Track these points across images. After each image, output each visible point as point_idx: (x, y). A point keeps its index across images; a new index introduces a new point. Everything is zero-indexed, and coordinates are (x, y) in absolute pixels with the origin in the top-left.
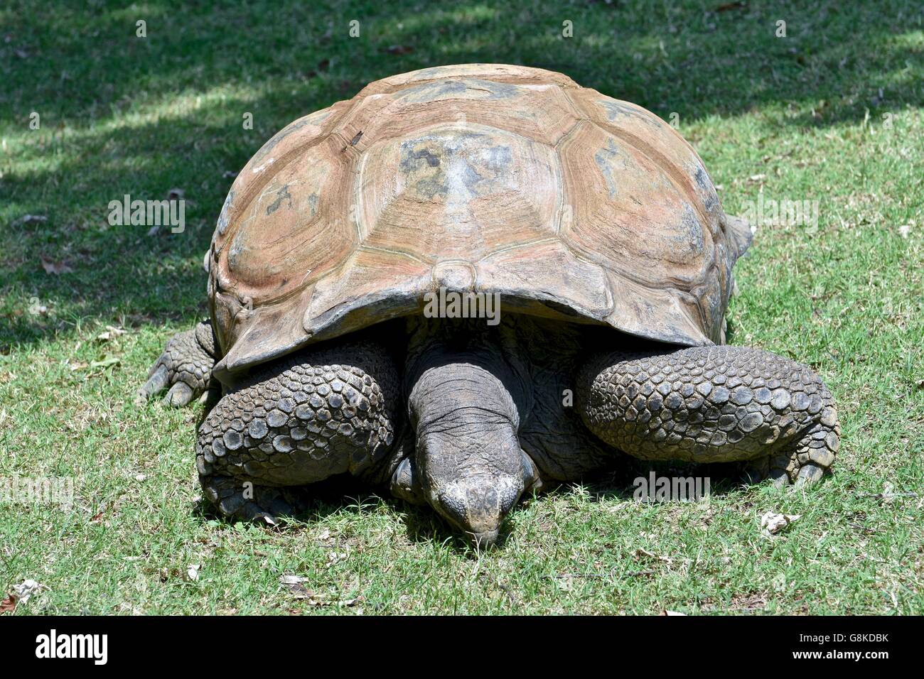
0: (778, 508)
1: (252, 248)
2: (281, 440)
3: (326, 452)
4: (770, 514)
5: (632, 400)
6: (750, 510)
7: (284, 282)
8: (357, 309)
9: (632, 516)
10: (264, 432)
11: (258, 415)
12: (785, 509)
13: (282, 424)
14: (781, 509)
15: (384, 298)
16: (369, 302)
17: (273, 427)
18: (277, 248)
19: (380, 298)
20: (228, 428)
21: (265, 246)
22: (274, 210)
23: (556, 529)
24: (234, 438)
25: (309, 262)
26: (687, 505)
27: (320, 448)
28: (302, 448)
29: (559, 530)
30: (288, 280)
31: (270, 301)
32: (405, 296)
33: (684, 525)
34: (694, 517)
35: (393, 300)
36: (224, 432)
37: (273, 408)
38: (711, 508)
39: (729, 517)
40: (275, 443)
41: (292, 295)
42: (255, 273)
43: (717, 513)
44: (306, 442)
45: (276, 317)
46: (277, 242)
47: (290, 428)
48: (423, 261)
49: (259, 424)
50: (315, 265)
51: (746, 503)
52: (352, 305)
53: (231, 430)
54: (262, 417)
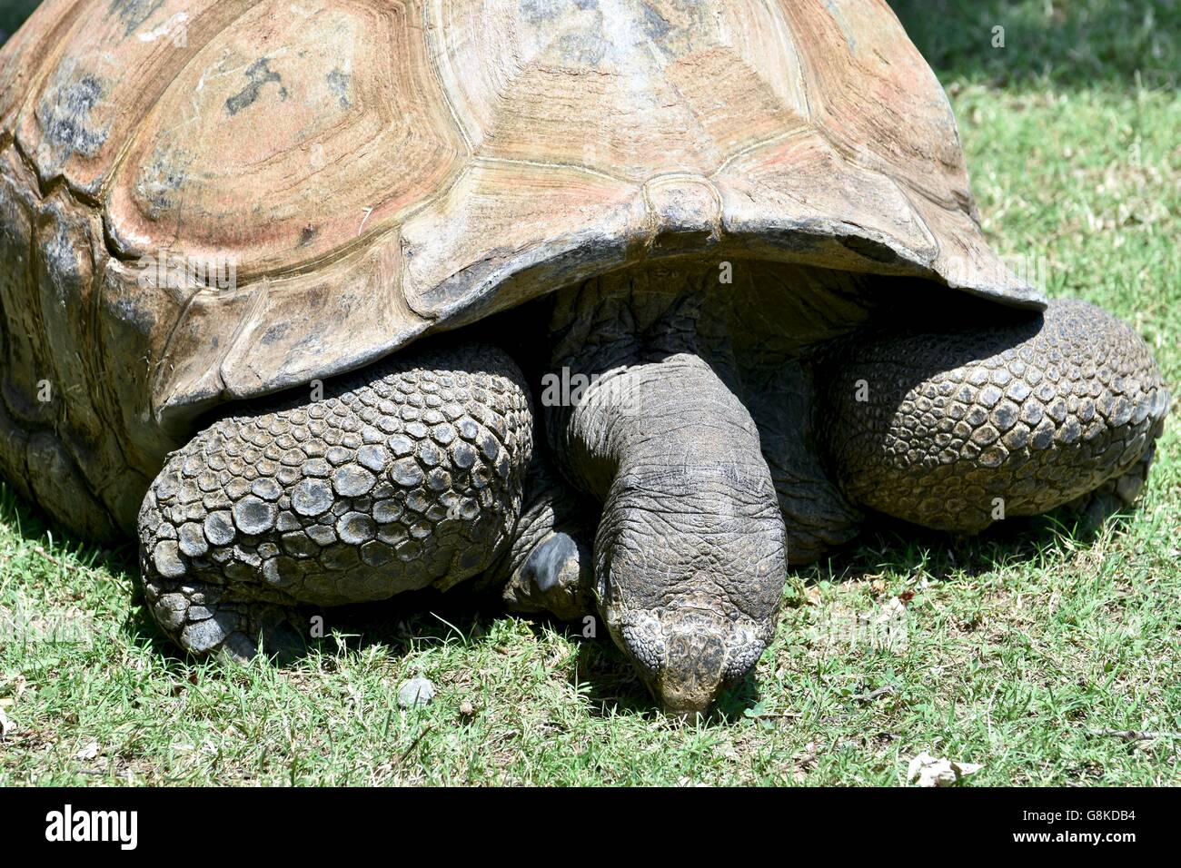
0: (940, 747)
1: (207, 176)
2: (352, 521)
3: (423, 546)
4: (924, 757)
5: (1003, 433)
6: (888, 749)
7: (307, 234)
8: (525, 270)
9: (666, 748)
10: (324, 505)
11: (316, 472)
12: (954, 751)
13: (363, 491)
14: (945, 751)
15: (575, 247)
16: (549, 255)
17: (345, 497)
18: (275, 172)
19: (568, 248)
20: (245, 494)
21: (241, 171)
22: (245, 104)
23: (522, 762)
24: (256, 512)
25: (361, 192)
26: (770, 732)
27: (417, 539)
28: (386, 539)
29: (528, 765)
30: (317, 228)
31: (282, 270)
32: (610, 241)
33: (762, 769)
34: (781, 755)
35: (588, 250)
36: (236, 500)
37: (346, 462)
38: (814, 740)
39: (847, 758)
40: (340, 526)
41: (343, 255)
42: (227, 221)
43: (824, 750)
44: (396, 527)
45: (316, 297)
46: (270, 162)
47: (374, 500)
48: (616, 177)
49: (315, 490)
50: (378, 199)
51: (881, 736)
52: (517, 264)
53: (251, 499)
54: (323, 477)
